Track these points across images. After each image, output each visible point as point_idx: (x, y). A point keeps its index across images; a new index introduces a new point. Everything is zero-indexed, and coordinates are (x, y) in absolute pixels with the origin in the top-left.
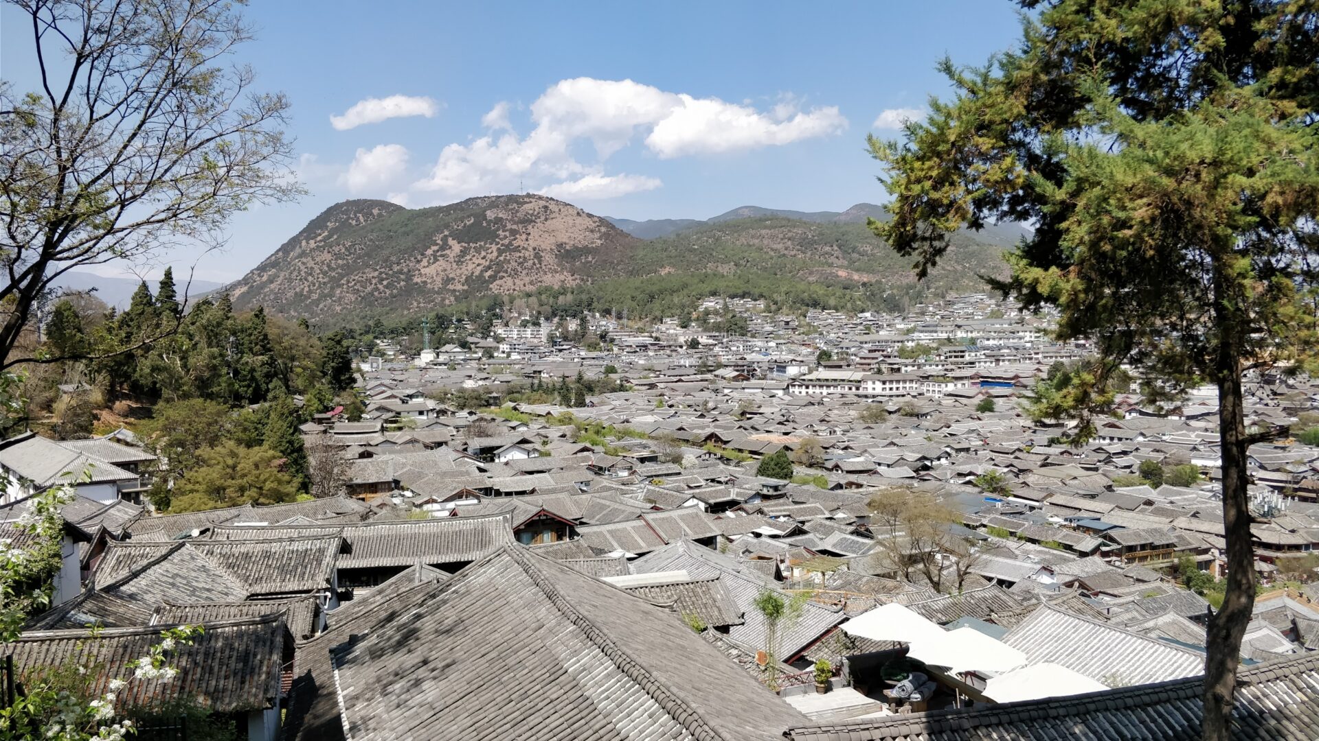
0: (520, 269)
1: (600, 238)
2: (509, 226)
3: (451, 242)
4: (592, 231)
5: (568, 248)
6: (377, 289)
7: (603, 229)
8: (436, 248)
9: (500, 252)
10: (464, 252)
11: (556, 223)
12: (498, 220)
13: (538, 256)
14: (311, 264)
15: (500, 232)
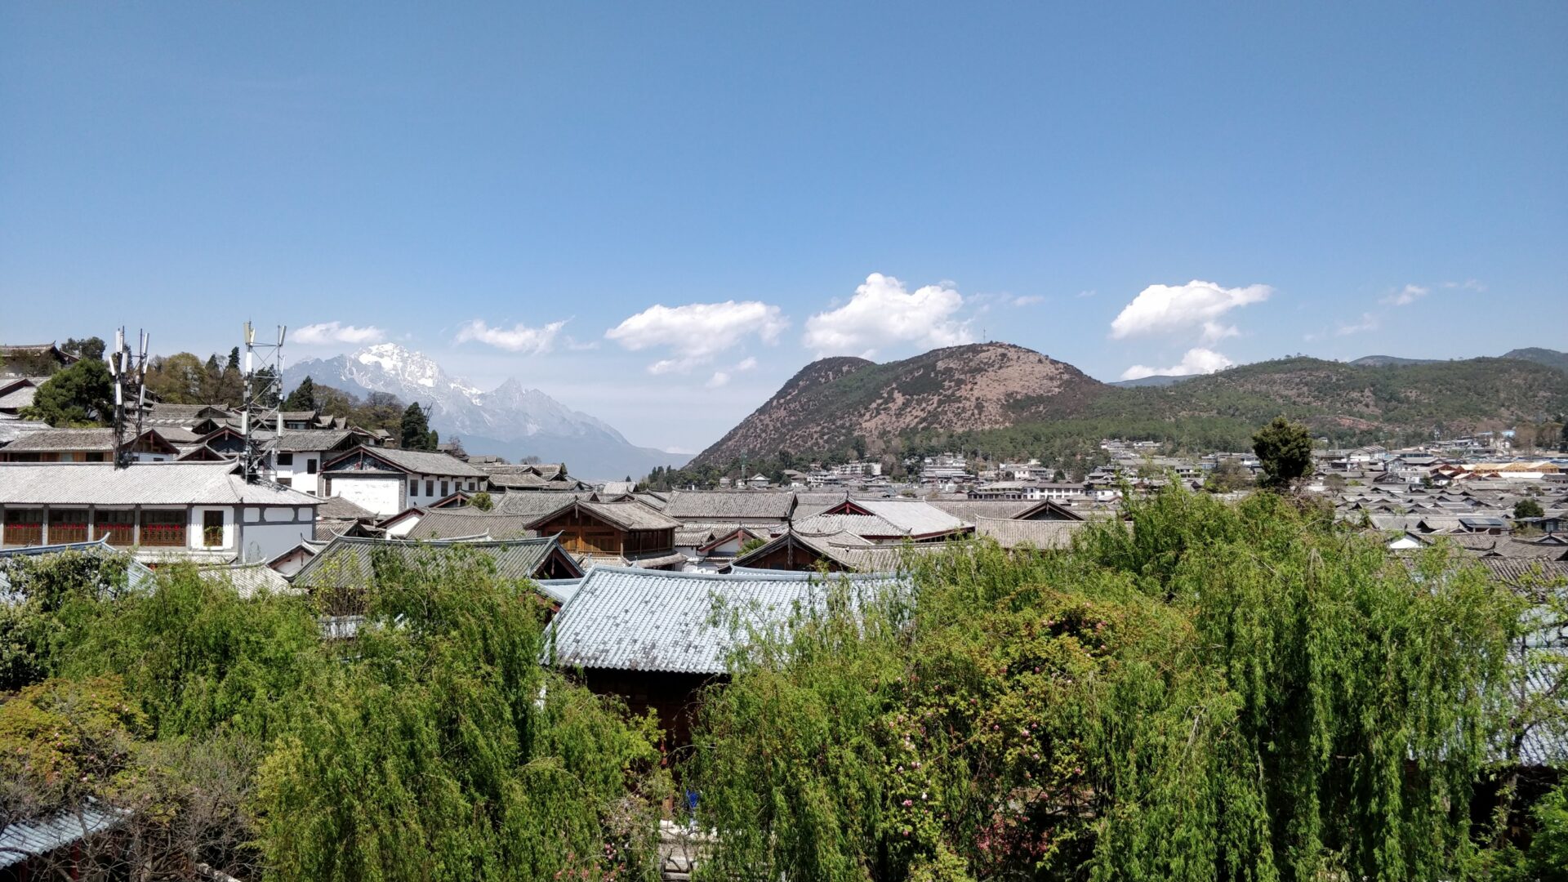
0: (955, 420)
1: (1059, 387)
2: (957, 376)
3: (896, 394)
4: (1051, 379)
5: (1019, 397)
6: (817, 444)
7: (1066, 377)
8: (880, 401)
9: (940, 403)
10: (906, 405)
11: (1012, 371)
12: (948, 370)
13: (980, 407)
14: (767, 420)
15: (947, 383)
